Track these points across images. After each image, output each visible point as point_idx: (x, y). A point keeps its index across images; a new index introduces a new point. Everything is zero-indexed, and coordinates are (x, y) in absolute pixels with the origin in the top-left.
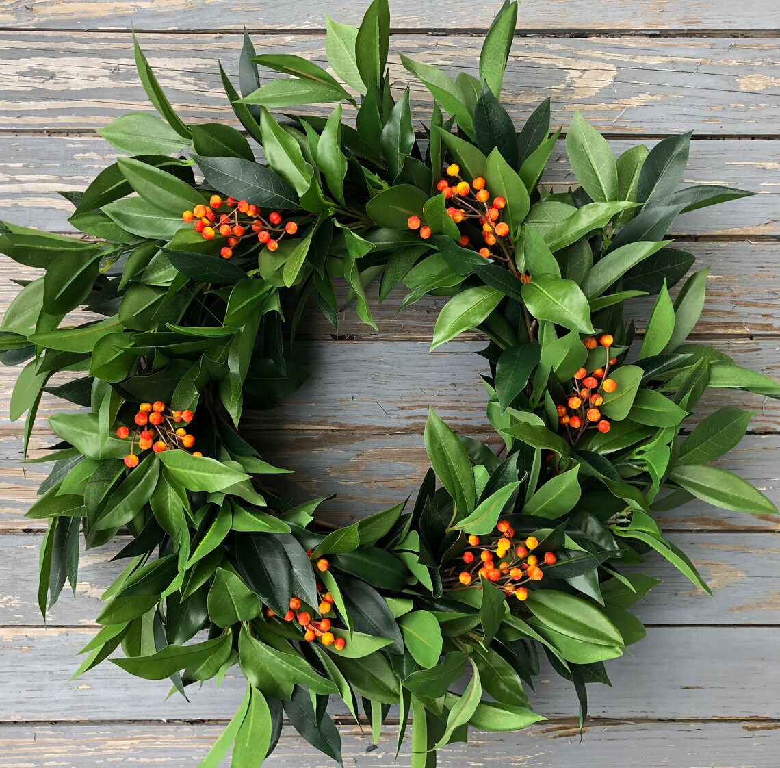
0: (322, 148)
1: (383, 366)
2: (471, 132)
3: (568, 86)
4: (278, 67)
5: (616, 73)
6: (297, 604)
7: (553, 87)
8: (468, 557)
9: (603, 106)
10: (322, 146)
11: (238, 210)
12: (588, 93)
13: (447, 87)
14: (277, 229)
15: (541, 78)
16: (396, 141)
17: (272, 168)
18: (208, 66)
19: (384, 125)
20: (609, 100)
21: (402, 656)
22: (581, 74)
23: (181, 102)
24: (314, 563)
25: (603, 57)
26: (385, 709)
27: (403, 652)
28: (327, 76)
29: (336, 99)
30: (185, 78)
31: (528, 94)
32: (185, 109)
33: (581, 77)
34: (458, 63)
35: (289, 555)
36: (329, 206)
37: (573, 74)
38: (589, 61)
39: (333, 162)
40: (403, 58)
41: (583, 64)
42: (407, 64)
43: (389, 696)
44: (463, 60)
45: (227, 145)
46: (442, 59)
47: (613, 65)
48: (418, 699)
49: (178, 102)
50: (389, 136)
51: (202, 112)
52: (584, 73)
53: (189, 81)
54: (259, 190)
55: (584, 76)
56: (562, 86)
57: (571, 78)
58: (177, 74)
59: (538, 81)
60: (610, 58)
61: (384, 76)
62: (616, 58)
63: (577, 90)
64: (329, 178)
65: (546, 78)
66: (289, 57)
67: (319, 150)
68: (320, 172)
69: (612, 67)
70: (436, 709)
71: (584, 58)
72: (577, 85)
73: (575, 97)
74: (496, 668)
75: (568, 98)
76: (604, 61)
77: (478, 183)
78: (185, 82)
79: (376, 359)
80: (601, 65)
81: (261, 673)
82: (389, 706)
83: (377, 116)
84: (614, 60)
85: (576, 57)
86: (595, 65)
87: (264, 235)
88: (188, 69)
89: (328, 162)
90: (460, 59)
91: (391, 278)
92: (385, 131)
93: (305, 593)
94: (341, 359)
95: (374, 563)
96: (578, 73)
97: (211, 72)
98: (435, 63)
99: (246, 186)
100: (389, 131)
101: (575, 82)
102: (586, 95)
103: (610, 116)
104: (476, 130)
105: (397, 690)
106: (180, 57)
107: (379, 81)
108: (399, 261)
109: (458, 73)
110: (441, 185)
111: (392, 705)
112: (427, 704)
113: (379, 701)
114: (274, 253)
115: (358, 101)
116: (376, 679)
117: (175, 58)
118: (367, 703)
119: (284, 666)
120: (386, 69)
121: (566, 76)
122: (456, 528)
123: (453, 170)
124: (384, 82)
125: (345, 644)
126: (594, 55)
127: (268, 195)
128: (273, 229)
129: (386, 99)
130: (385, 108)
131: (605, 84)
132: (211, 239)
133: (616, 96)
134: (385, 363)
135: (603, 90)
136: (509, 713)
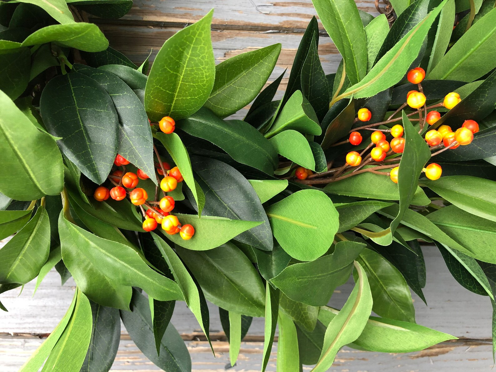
6: (132, 181)
8: (355, 137)
21: (270, 252)
24: (154, 120)
26: (246, 322)
27: (271, 247)
35: (118, 108)
43: (252, 306)
48: (286, 311)
70: (308, 324)
74: (381, 277)
81: (91, 274)
82: (250, 319)
93: (136, 156)
95: (237, 136)
105: (261, 299)
111: (255, 317)
112: (297, 318)
113: (239, 313)
116: (236, 285)
118: (224, 315)
119: (109, 260)
122: (344, 95)
125: (194, 233)
136: (403, 329)
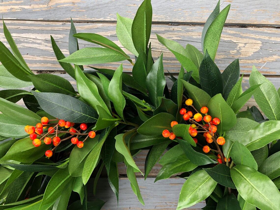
0: (111, 89)
1: (146, 191)
2: (197, 78)
3: (238, 51)
4: (89, 40)
5: (261, 45)
7: (231, 51)
9: (255, 61)
10: (111, 88)
11: (58, 125)
12: (248, 55)
13: (182, 52)
14: (84, 134)
15: (225, 47)
16: (155, 83)
17: (82, 98)
18: (58, 38)
19: (148, 73)
20: (259, 58)
22: (244, 45)
23: (43, 56)
25: (255, 37)
28: (115, 46)
29: (120, 60)
30: (46, 44)
31: (219, 55)
32: (45, 59)
33: (244, 47)
34: (184, 39)
36: (116, 121)
37: (240, 45)
38: (248, 39)
39: (118, 97)
40: (158, 36)
41: (245, 41)
42: (161, 40)
44: (187, 38)
45: (56, 84)
46: (176, 37)
47: (260, 41)
49: (42, 56)
50: (151, 80)
51: (54, 61)
52: (246, 45)
53: (48, 45)
54: (72, 112)
55: (246, 46)
56: (235, 51)
57: (239, 47)
58: (42, 42)
59: (223, 48)
60: (258, 38)
61: (148, 47)
62: (261, 38)
63: (242, 53)
64: (116, 105)
65: (227, 47)
66: (93, 35)
67: (109, 90)
68: (111, 102)
69: (259, 42)
71: (246, 37)
72: (242, 51)
73: (241, 56)
75: (238, 57)
76: (255, 39)
77: (204, 110)
78: (46, 46)
79: (142, 187)
80: (254, 41)
83: (144, 69)
84: (261, 39)
85: (241, 37)
86: (251, 41)
87: (75, 140)
88: (48, 39)
89: (115, 97)
90: (185, 37)
91: (152, 162)
92: (148, 77)
94: (124, 187)
96: (243, 45)
97: (59, 41)
98: (173, 39)
99: (65, 109)
100: (150, 77)
101: (241, 49)
102: (247, 55)
103: (259, 66)
104: (200, 77)
106: (44, 33)
107: (145, 50)
108: (156, 150)
109: (186, 44)
110: (182, 112)
114: (82, 149)
115: (134, 61)
117: (41, 34)
120: (149, 42)
121: (237, 46)
123: (189, 102)
124: (148, 50)
126: (251, 36)
127: (78, 115)
128: (81, 134)
129: (149, 60)
130: (149, 64)
131: (256, 50)
132: (38, 147)
133: (261, 56)
134: (147, 189)
135: (255, 53)
